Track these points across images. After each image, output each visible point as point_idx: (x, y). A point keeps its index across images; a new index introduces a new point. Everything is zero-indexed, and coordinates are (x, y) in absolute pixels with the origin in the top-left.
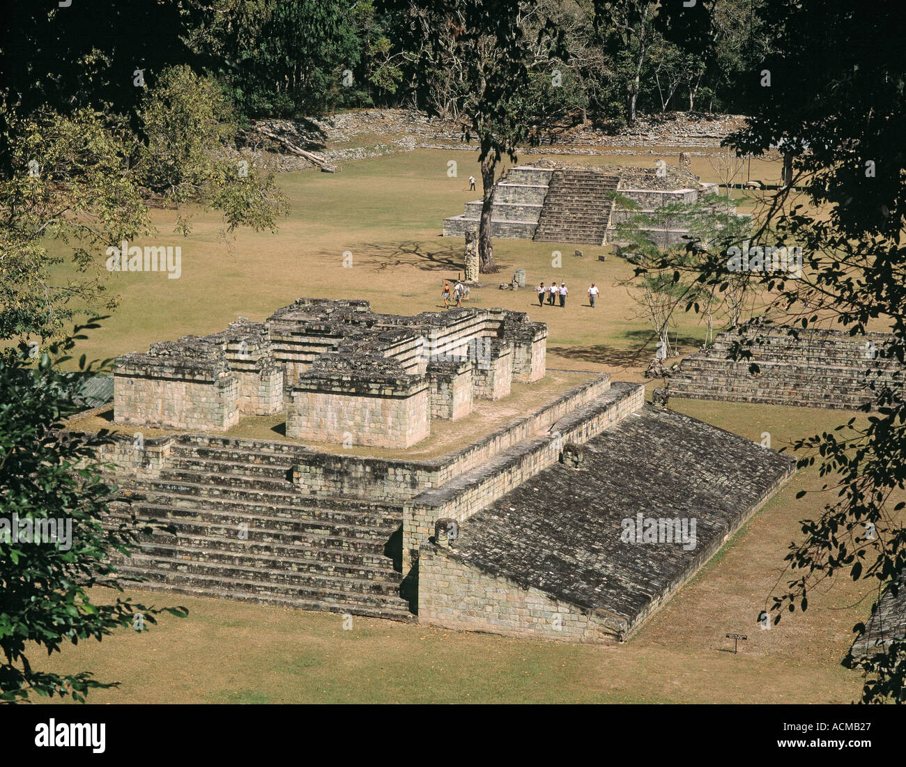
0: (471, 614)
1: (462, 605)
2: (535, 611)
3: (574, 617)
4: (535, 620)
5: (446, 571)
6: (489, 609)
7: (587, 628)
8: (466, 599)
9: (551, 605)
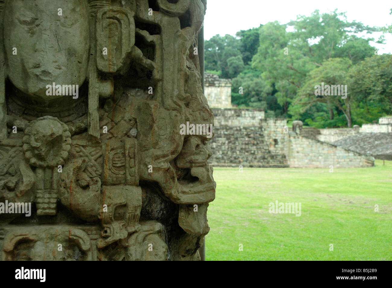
0: (313, 161)
1: (309, 157)
2: (339, 156)
3: (356, 157)
4: (340, 160)
5: (301, 143)
6: (320, 158)
7: (360, 161)
8: (311, 154)
9: (346, 153)
